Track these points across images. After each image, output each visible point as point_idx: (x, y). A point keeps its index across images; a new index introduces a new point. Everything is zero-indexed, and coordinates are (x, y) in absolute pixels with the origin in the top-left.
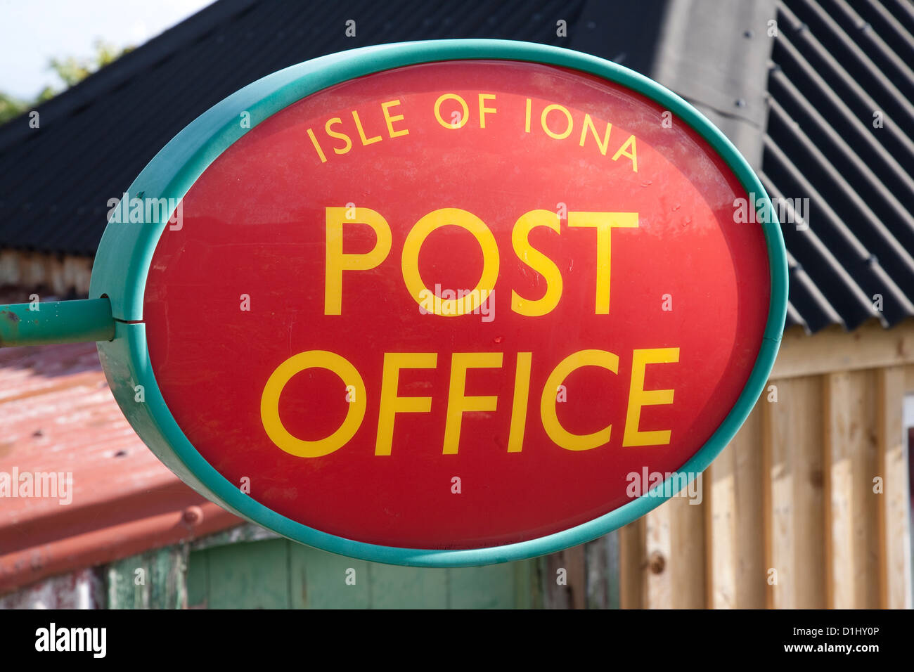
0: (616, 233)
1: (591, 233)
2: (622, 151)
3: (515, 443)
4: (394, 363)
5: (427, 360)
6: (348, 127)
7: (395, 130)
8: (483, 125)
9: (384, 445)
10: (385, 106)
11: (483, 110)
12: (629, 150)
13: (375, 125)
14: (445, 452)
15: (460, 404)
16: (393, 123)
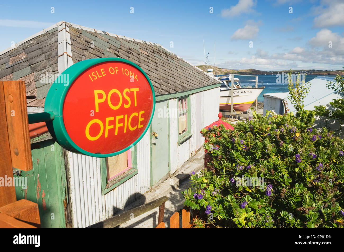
0: (137, 92)
1: (133, 92)
2: (135, 78)
3: (125, 131)
4: (108, 119)
5: (112, 118)
6: (96, 74)
7: (104, 74)
8: (117, 73)
9: (106, 136)
10: (101, 70)
11: (117, 70)
12: (136, 77)
13: (100, 74)
14: (115, 135)
15: (118, 125)
16: (103, 73)
